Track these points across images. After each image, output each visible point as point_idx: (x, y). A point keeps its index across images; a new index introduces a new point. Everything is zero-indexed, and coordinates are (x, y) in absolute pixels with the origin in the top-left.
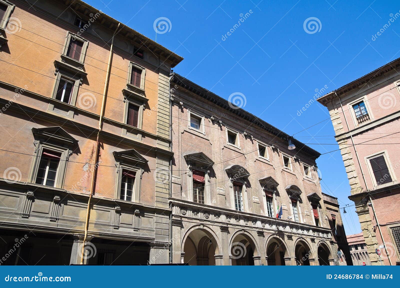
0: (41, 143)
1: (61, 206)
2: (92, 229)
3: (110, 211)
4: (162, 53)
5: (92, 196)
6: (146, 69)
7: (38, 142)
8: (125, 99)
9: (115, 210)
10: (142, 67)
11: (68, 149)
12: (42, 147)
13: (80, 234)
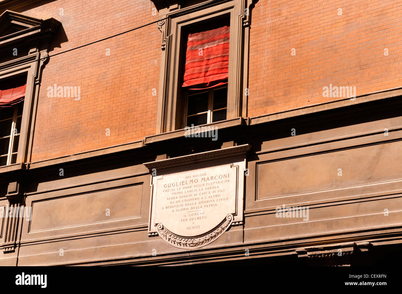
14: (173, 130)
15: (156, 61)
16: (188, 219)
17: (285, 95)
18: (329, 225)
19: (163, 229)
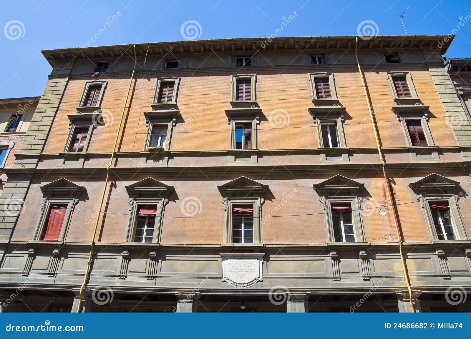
0: (327, 198)
1: (370, 262)
2: (416, 283)
3: (430, 258)
4: (422, 43)
5: (402, 243)
6: (409, 72)
7: (323, 197)
8: (399, 117)
9: (436, 255)
10: (403, 72)
11: (356, 197)
12: (328, 202)
13: (402, 291)
14: (231, 243)
15: (222, 214)
16: (240, 277)
17: (277, 238)
18: (295, 285)
19: (228, 279)
